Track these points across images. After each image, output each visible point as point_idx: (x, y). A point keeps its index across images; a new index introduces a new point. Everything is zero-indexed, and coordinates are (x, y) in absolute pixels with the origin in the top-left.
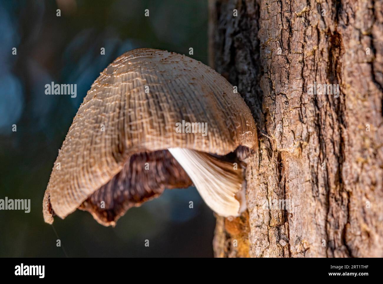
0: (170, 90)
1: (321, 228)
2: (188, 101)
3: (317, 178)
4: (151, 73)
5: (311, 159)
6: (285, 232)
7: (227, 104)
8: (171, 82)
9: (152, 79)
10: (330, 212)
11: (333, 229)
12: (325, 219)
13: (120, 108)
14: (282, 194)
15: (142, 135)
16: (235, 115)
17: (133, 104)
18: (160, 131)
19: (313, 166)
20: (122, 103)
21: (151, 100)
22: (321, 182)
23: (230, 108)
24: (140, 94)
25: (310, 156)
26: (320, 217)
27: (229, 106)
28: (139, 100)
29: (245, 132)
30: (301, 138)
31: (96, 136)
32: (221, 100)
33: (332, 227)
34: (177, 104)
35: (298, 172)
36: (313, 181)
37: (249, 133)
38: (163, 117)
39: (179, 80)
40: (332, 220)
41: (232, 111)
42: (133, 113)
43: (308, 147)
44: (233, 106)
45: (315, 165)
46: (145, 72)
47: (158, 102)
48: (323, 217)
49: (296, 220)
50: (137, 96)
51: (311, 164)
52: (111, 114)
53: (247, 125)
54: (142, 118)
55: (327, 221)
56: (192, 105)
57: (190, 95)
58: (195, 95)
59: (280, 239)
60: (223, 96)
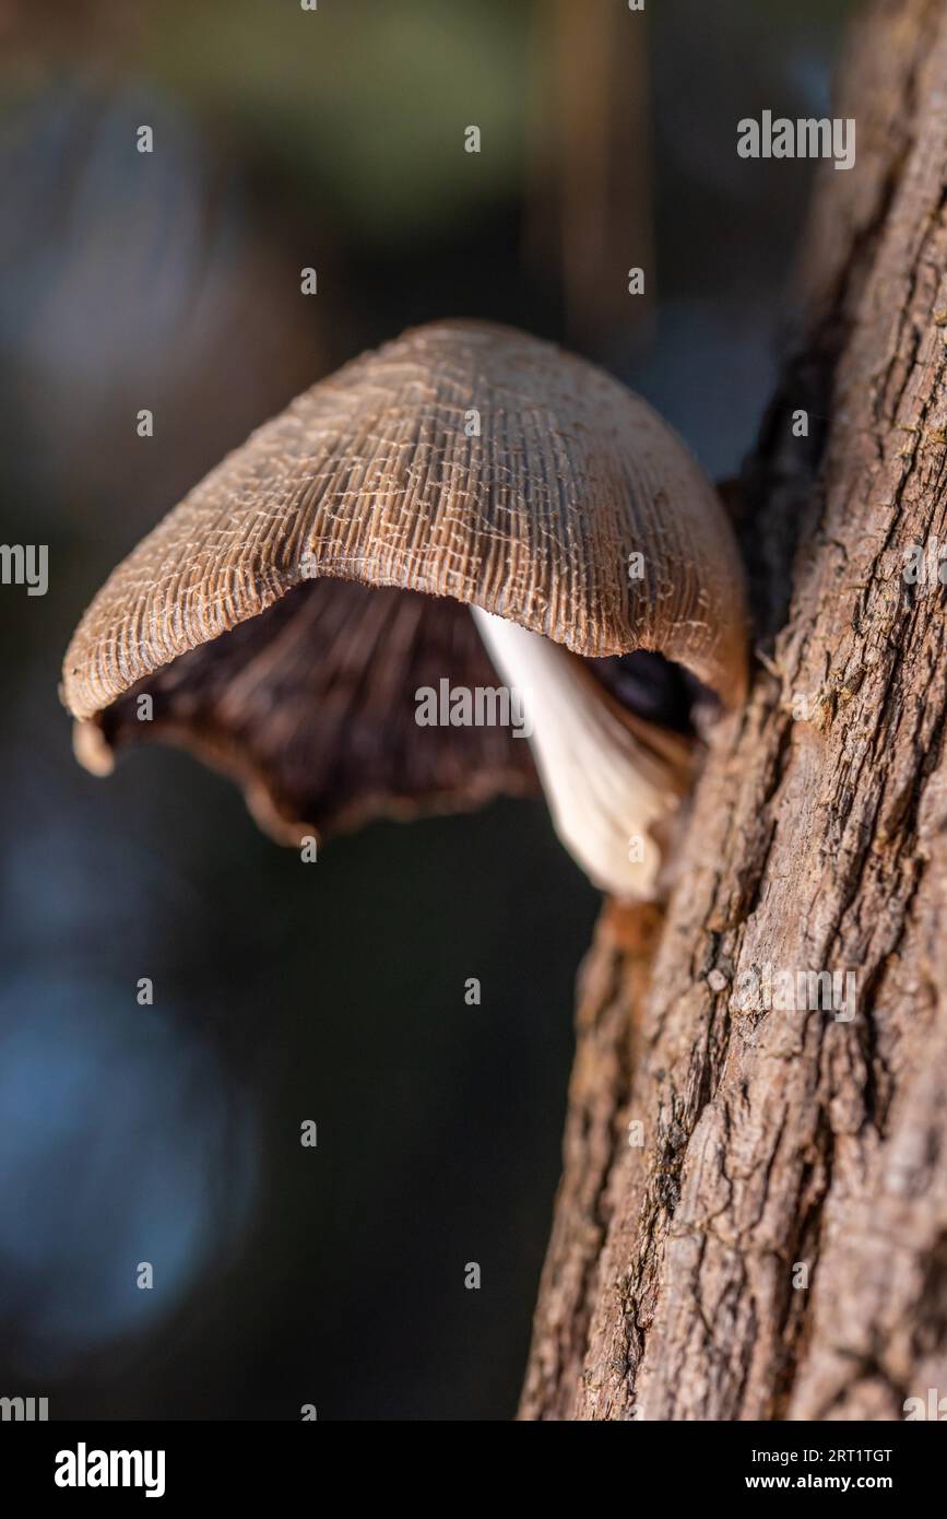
0: (491, 436)
1: (813, 949)
2: (527, 473)
3: (850, 804)
4: (461, 380)
5: (849, 743)
6: (733, 949)
7: (657, 524)
8: (505, 417)
9: (455, 397)
10: (855, 907)
11: (846, 960)
12: (831, 924)
13: (332, 451)
14: (762, 840)
15: (359, 537)
16: (670, 562)
17: (373, 445)
18: (412, 532)
19: (848, 765)
20: (346, 438)
21: (423, 446)
22: (857, 815)
23: (661, 539)
24: (402, 424)
25: (851, 734)
26: (819, 916)
27: (660, 530)
28: (393, 438)
29: (684, 620)
30: (840, 676)
31: (239, 508)
32: (642, 507)
33: (846, 953)
34: (491, 472)
35: (812, 778)
36: (835, 809)
37: (699, 627)
38: (435, 497)
39: (533, 417)
40: (852, 936)
41: (663, 547)
42: (359, 467)
43: (852, 706)
44: (671, 536)
45: (856, 763)
46: (446, 373)
47: (441, 456)
48: (829, 918)
49: (765, 917)
50: (390, 428)
51: (845, 757)
52: (303, 461)
53: (701, 601)
54: (376, 487)
55: (836, 932)
56: (532, 489)
57: (542, 462)
58: (557, 466)
59: (713, 966)
60: (656, 502)
